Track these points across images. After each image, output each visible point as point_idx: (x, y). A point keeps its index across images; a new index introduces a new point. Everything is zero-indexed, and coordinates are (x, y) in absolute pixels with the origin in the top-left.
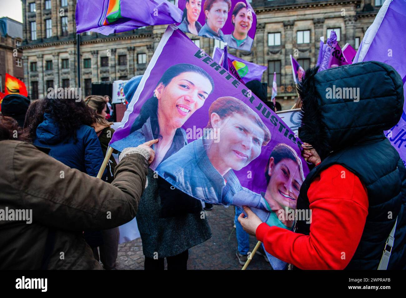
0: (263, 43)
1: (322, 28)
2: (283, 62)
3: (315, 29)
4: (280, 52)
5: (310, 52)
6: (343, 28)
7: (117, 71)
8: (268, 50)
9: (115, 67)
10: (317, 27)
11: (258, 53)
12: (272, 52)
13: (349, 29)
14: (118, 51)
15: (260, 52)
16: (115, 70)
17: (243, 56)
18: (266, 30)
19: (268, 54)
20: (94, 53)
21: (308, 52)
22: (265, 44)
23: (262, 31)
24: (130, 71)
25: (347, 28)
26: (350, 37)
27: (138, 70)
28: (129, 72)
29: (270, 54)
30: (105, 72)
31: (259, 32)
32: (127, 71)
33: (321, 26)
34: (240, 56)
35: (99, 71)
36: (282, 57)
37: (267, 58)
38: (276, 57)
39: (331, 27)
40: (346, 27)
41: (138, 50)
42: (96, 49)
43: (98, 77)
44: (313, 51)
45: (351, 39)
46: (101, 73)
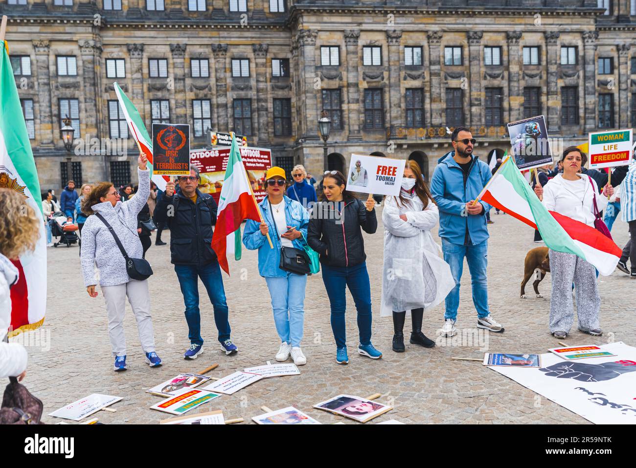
0: (479, 60)
1: (556, 45)
2: (506, 90)
3: (547, 46)
4: (501, 76)
5: (541, 78)
6: (580, 48)
7: (187, 89)
8: (486, 72)
9: (184, 80)
10: (550, 44)
11: (472, 75)
12: (490, 76)
13: (589, 49)
14: (189, 49)
15: (475, 73)
16: (184, 86)
17: (449, 78)
18: (483, 42)
19: (485, 78)
20: (136, 49)
21: (538, 77)
22: (482, 63)
23: (477, 42)
24: (217, 91)
25: (586, 47)
26: (590, 60)
27: (233, 89)
28: (214, 92)
29: (488, 78)
30: (159, 89)
31: (474, 44)
32: (210, 90)
33: (554, 42)
34: (446, 79)
35: (145, 87)
36: (505, 84)
37: (484, 83)
38: (496, 82)
39: (566, 44)
40: (584, 46)
41: (235, 51)
42: (139, 41)
43: (143, 98)
44: (544, 77)
45: (591, 63)
46: (149, 90)
